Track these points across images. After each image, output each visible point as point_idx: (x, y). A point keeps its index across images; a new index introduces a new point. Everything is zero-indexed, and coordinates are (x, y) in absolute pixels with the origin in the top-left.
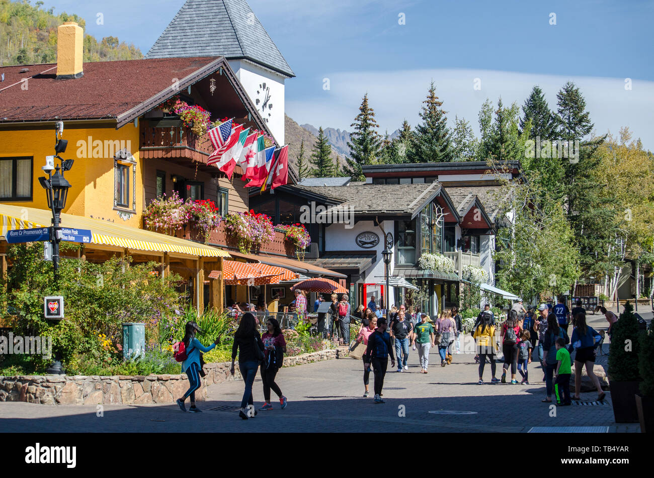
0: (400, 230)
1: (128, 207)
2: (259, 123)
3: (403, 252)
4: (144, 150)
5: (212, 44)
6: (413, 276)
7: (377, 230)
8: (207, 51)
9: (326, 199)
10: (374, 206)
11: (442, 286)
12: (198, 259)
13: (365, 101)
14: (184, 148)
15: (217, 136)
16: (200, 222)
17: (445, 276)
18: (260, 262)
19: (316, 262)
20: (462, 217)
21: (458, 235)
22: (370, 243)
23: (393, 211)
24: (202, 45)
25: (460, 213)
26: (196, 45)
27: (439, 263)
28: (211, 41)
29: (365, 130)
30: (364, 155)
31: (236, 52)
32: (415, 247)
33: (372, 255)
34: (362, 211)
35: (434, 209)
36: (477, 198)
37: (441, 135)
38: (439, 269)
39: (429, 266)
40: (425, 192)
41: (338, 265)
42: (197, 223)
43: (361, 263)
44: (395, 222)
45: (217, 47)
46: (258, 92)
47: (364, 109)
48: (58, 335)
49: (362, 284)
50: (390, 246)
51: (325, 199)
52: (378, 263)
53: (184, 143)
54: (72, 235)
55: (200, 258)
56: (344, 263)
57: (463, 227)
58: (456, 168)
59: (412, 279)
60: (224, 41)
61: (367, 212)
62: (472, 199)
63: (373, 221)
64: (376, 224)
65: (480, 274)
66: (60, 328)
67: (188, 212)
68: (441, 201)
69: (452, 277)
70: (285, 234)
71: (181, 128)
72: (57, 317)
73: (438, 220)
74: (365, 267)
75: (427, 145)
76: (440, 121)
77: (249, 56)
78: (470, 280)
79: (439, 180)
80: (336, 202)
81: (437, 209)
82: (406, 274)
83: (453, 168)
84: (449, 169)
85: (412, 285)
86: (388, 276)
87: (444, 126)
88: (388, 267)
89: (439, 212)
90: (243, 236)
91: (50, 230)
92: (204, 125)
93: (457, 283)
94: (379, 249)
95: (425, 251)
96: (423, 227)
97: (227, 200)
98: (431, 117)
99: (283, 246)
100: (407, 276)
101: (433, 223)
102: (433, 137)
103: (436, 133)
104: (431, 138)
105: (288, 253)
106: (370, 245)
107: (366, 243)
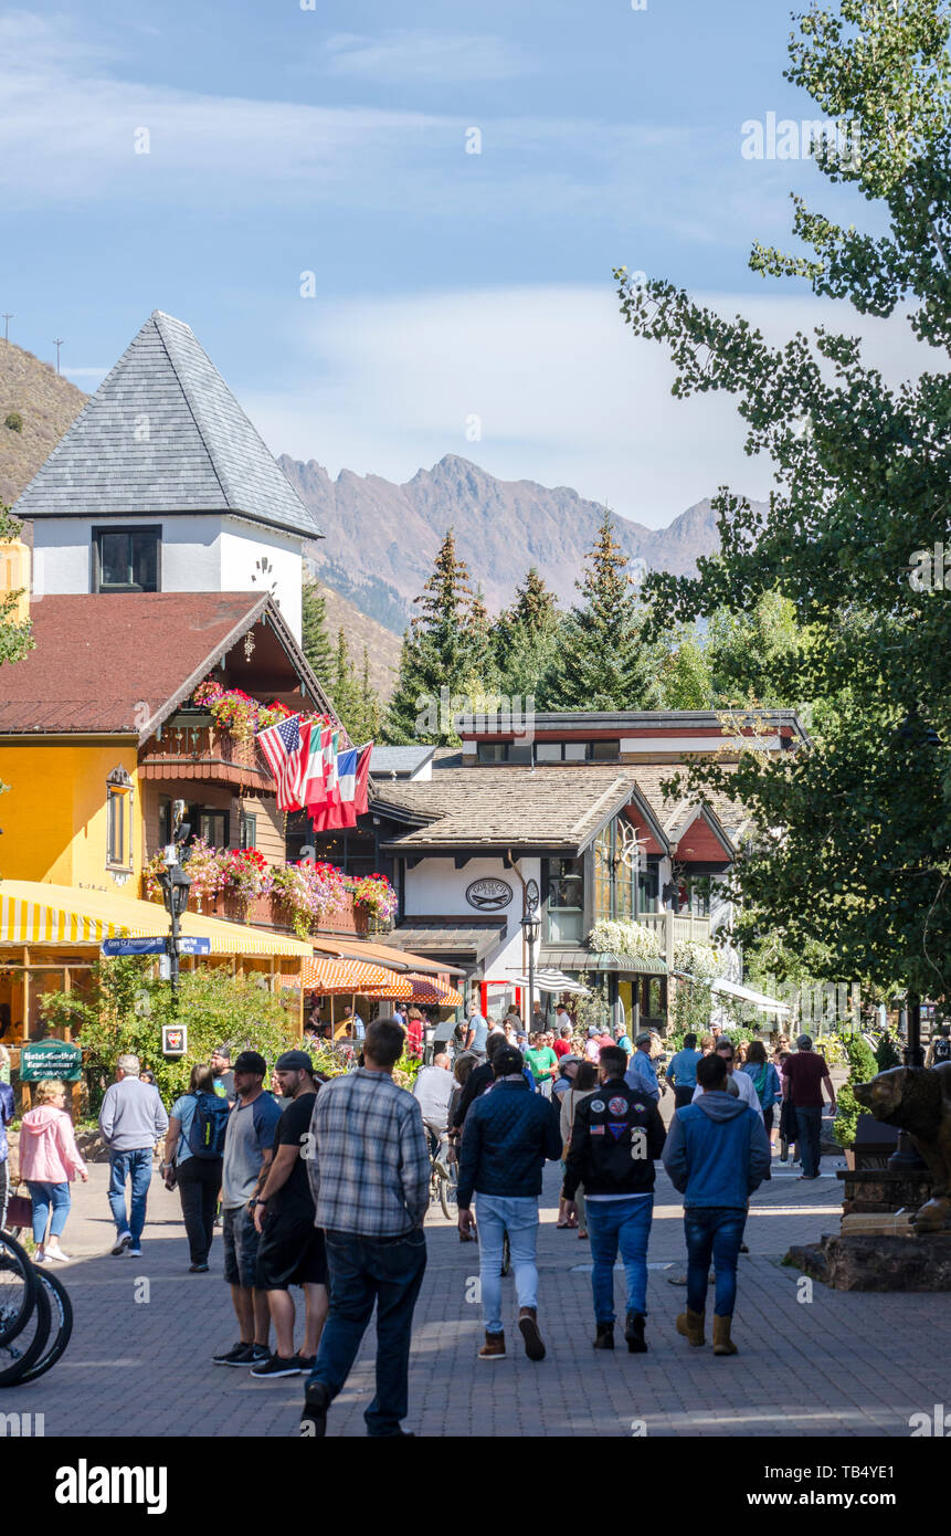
0: (552, 873)
1: (121, 862)
2: (317, 698)
3: (557, 919)
4: (146, 765)
5: (161, 481)
6: (580, 965)
7: (509, 876)
8: (150, 494)
9: (410, 815)
10: (504, 827)
11: (635, 986)
13: (448, 545)
14: (217, 763)
15: (275, 745)
16: (241, 888)
17: (642, 966)
18: (342, 956)
19: (388, 939)
20: (673, 844)
21: (665, 874)
22: (495, 900)
23: (543, 839)
24: (139, 481)
25: (670, 836)
26: (126, 481)
27: (630, 941)
28: (159, 474)
29: (446, 613)
30: (445, 670)
31: (213, 500)
32: (583, 909)
33: (499, 923)
34: (481, 839)
35: (620, 829)
37: (623, 635)
38: (629, 951)
39: (610, 947)
40: (604, 797)
41: (432, 946)
42: (237, 889)
43: (478, 939)
44: (542, 861)
45: (173, 487)
46: (254, 578)
47: (445, 564)
48: (180, 1075)
49: (478, 981)
50: (532, 906)
51: (406, 813)
52: (511, 939)
53: (214, 753)
54: (190, 945)
55: (276, 956)
56: (445, 941)
57: (676, 861)
58: (660, 724)
59: (578, 973)
60: (186, 475)
61: (490, 841)
62: (695, 804)
63: (501, 860)
64: (507, 865)
65: (711, 959)
66: (181, 1066)
67: (223, 871)
68: (633, 815)
69: (654, 967)
70: (354, 894)
71: (211, 729)
72: (179, 1052)
73: (628, 851)
74: (485, 950)
75: (592, 655)
76: (621, 602)
77: (240, 507)
78: (691, 973)
79: (622, 750)
80: (427, 819)
81: (625, 831)
82: (564, 962)
83: (653, 724)
84: (645, 725)
85: (576, 984)
86: (531, 968)
87: (630, 614)
88: (531, 950)
89: (629, 837)
90: (299, 905)
91: (167, 940)
92: (251, 724)
93: (664, 979)
94: (513, 912)
95: (602, 916)
96: (597, 866)
97: (254, 834)
98: (601, 592)
99: (351, 916)
100: (565, 965)
101: (617, 858)
102: (605, 637)
103: (612, 629)
104: (601, 641)
105: (358, 928)
106: (494, 905)
107: (486, 901)
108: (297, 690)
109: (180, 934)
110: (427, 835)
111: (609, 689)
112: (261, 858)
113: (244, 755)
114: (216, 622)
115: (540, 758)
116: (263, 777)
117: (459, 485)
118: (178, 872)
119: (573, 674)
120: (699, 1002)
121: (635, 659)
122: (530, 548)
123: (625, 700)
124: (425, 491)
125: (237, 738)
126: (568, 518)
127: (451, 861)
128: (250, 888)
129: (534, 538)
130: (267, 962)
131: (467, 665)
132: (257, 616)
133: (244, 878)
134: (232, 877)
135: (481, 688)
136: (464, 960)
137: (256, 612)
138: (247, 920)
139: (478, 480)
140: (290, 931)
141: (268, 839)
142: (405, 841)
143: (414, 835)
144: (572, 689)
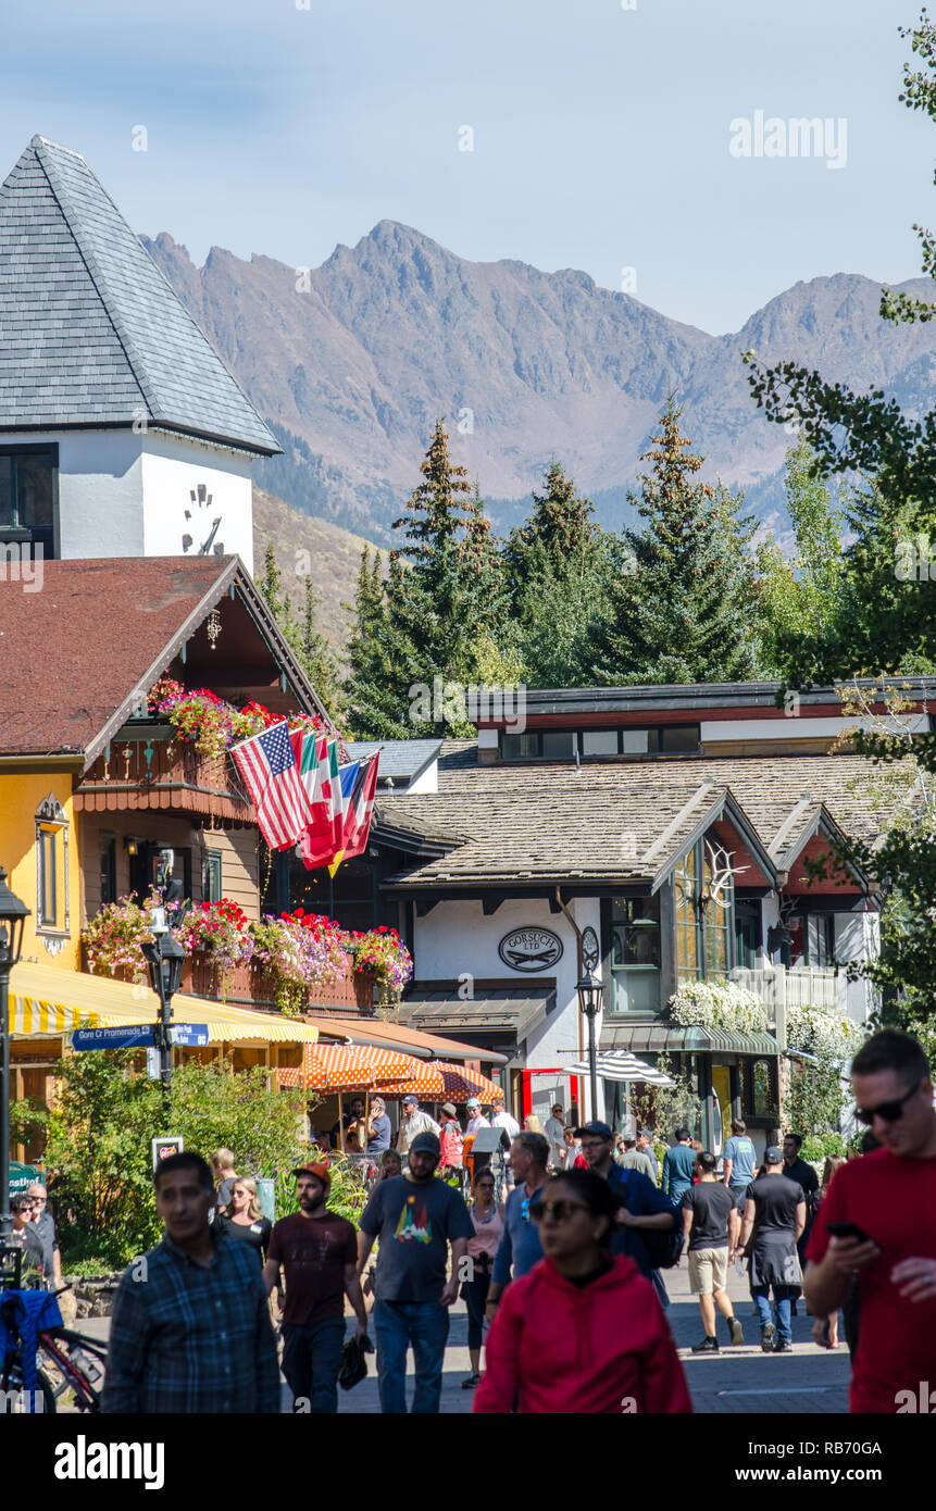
0: (616, 917)
1: (55, 924)
2: (302, 693)
3: (624, 978)
4: (84, 793)
5: (55, 381)
6: (657, 1045)
7: (558, 923)
8: (40, 401)
9: (420, 842)
10: (548, 857)
11: (733, 1071)
12: (267, 1047)
13: (436, 443)
14: (179, 788)
15: (255, 762)
16: (215, 953)
17: (743, 1045)
18: (351, 1041)
19: (394, 1014)
20: (782, 872)
21: (770, 915)
22: (540, 957)
23: (603, 871)
24: (24, 382)
25: (777, 861)
26: (6, 382)
27: (726, 1009)
28: (52, 371)
29: (439, 542)
30: (441, 623)
32: (660, 967)
33: (544, 989)
34: (517, 873)
35: (708, 854)
36: (824, 809)
37: (698, 570)
38: (725, 1023)
39: (699, 1019)
40: (685, 811)
41: (457, 1022)
42: (209, 956)
43: (518, 1012)
44: (602, 902)
45: (72, 390)
46: (188, 515)
47: (436, 470)
49: (518, 1070)
51: (414, 840)
52: (562, 1010)
53: (174, 774)
54: (184, 1034)
55: (272, 1044)
56: (473, 1016)
57: (786, 896)
58: (756, 701)
59: (656, 1055)
60: (90, 373)
61: (531, 876)
62: (810, 816)
63: (547, 901)
64: (555, 908)
65: (840, 1032)
67: (192, 932)
68: (727, 835)
69: (759, 1045)
70: (355, 955)
71: (170, 742)
73: (720, 884)
74: (528, 1026)
75: (655, 599)
76: (695, 522)
77: (167, 417)
78: (811, 1052)
79: (703, 738)
80: (444, 847)
81: (715, 857)
82: (635, 1040)
83: (747, 701)
84: (735, 701)
85: (654, 1071)
86: (591, 1050)
87: (707, 539)
88: (591, 1024)
89: (721, 865)
90: (289, 974)
91: (155, 1028)
92: (223, 735)
93: (772, 1061)
94: (564, 972)
95: (686, 974)
96: (678, 906)
97: (219, 877)
98: (666, 508)
99: (351, 984)
100: (639, 1045)
101: (705, 894)
102: (672, 573)
103: (682, 561)
104: (666, 576)
105: (360, 1001)
106: (537, 964)
107: (526, 958)
108: (275, 684)
109: (172, 1020)
110: (444, 869)
111: (679, 648)
112: (240, 911)
113: (213, 777)
114: (172, 599)
115: (587, 752)
116: (238, 804)
117: (402, 270)
118: (167, 942)
119: (629, 626)
120: (824, 1093)
121: (717, 602)
122: (518, 369)
123: (704, 662)
124: (349, 284)
125: (206, 753)
126: (579, 320)
127: (478, 904)
128: (227, 954)
129: (524, 353)
130: (261, 1052)
131: (473, 616)
132: (224, 589)
133: (218, 940)
134: (202, 940)
135: (493, 649)
136: (502, 1039)
137: (223, 583)
138: (222, 995)
139: (433, 261)
140: (275, 1009)
141: (237, 883)
142: (413, 878)
143: (425, 870)
144: (626, 648)
